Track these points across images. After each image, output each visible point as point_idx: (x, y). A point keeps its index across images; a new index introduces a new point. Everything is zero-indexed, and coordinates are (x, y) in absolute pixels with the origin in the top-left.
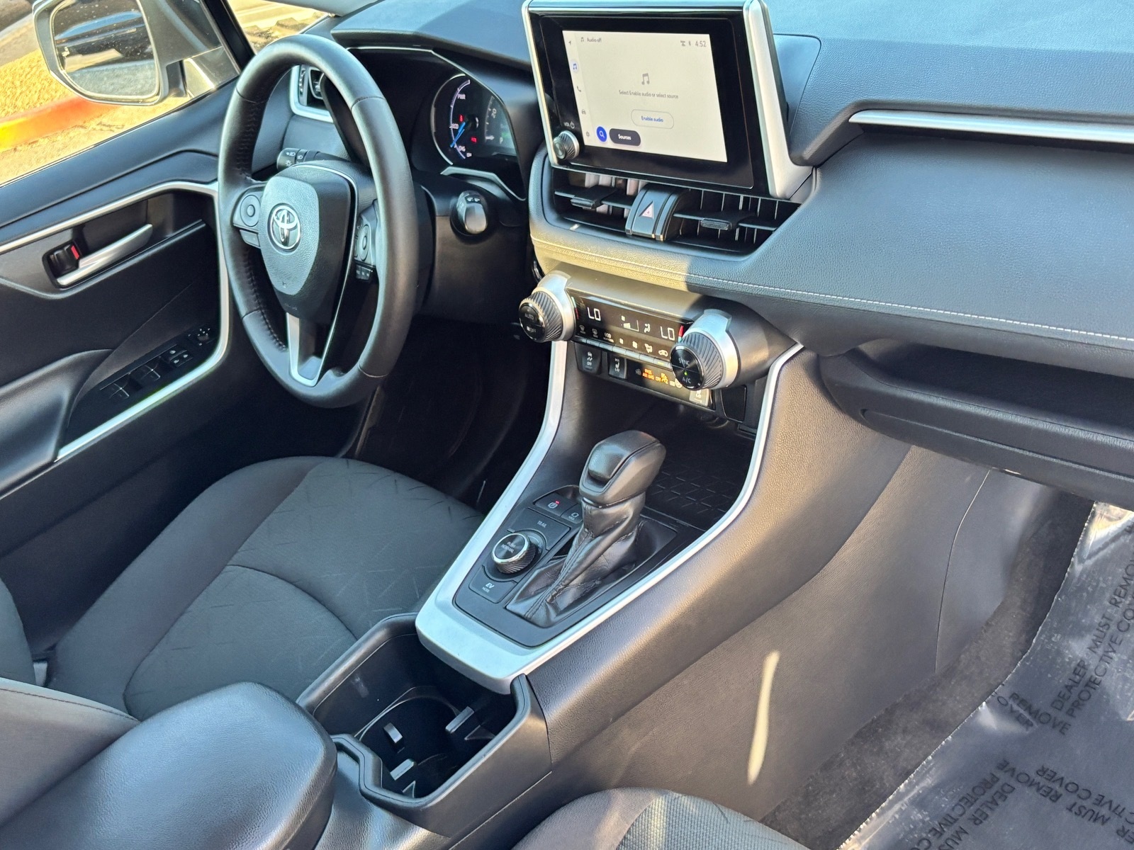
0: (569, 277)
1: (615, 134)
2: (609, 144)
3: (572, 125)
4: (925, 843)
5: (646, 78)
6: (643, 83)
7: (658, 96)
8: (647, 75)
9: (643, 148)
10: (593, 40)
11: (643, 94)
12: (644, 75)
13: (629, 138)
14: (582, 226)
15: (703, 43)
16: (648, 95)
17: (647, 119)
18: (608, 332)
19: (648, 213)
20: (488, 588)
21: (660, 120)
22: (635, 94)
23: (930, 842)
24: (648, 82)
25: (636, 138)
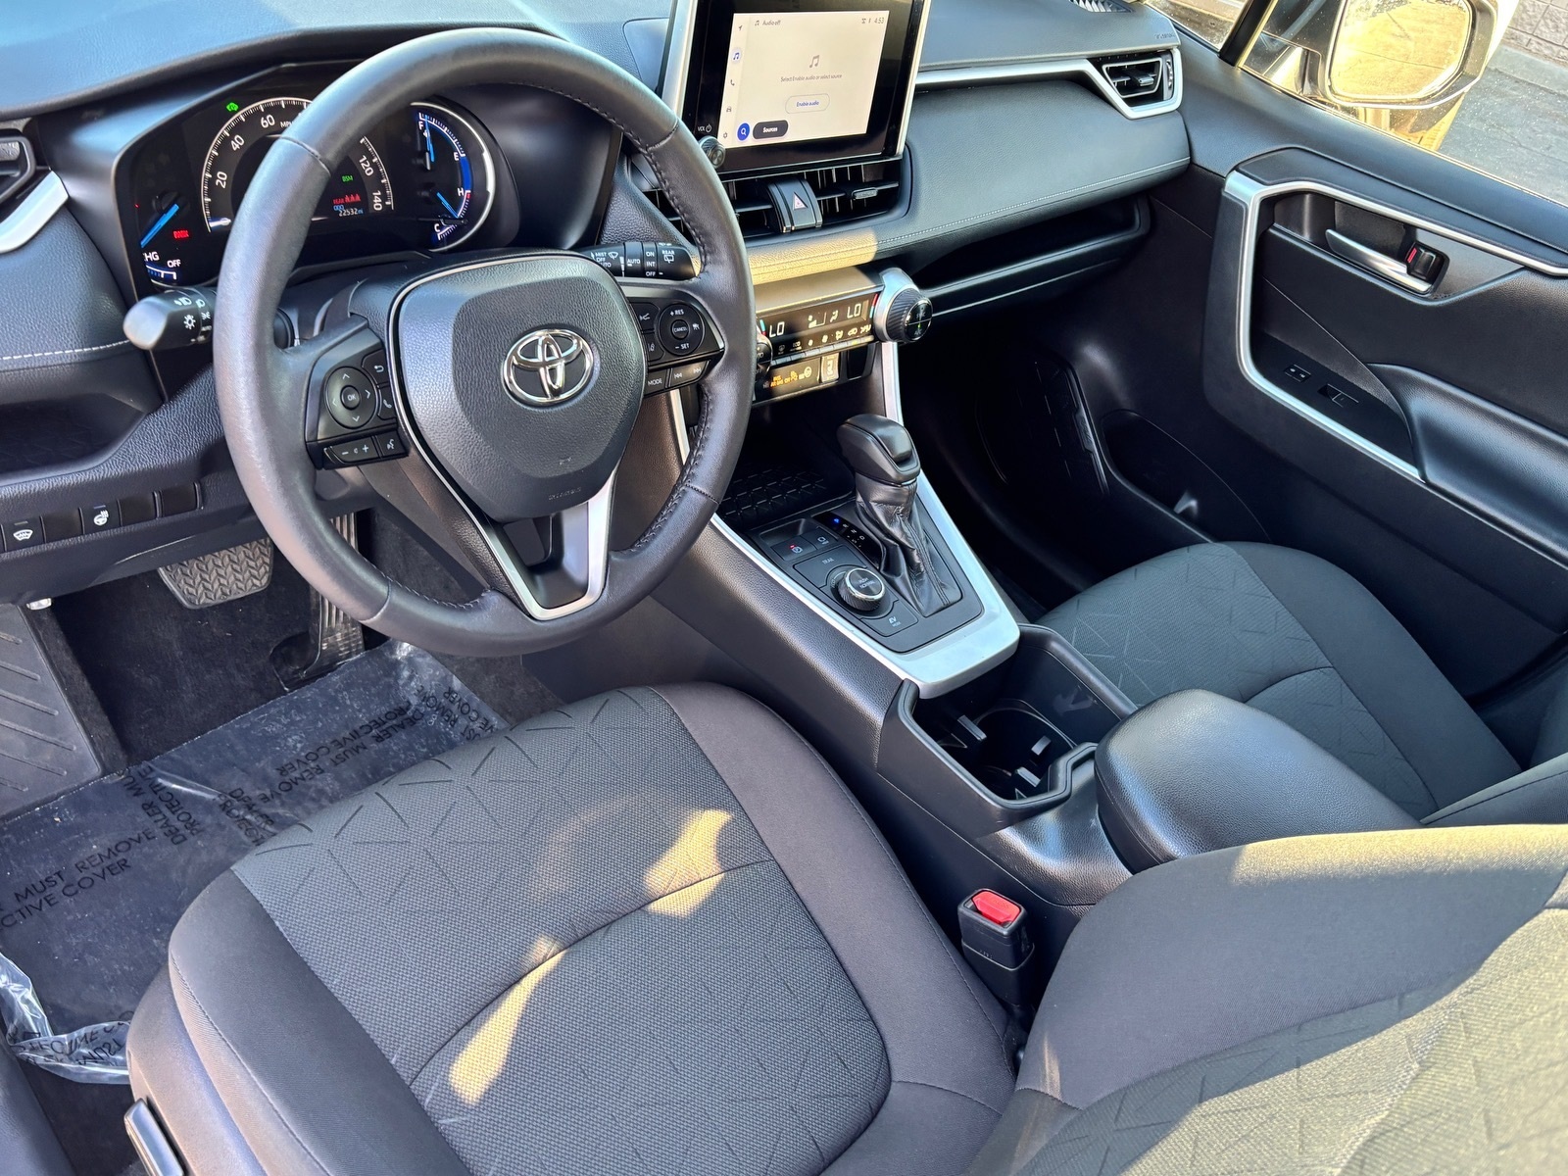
1: (759, 131)
2: (751, 141)
3: (710, 128)
5: (816, 61)
6: (811, 66)
7: (822, 78)
8: (818, 57)
9: (790, 137)
10: (770, 23)
11: (807, 79)
12: (814, 58)
13: (776, 129)
15: (881, 21)
16: (812, 78)
17: (804, 104)
18: (796, 340)
20: (895, 622)
21: (816, 103)
22: (800, 79)
24: (816, 65)
25: (782, 127)
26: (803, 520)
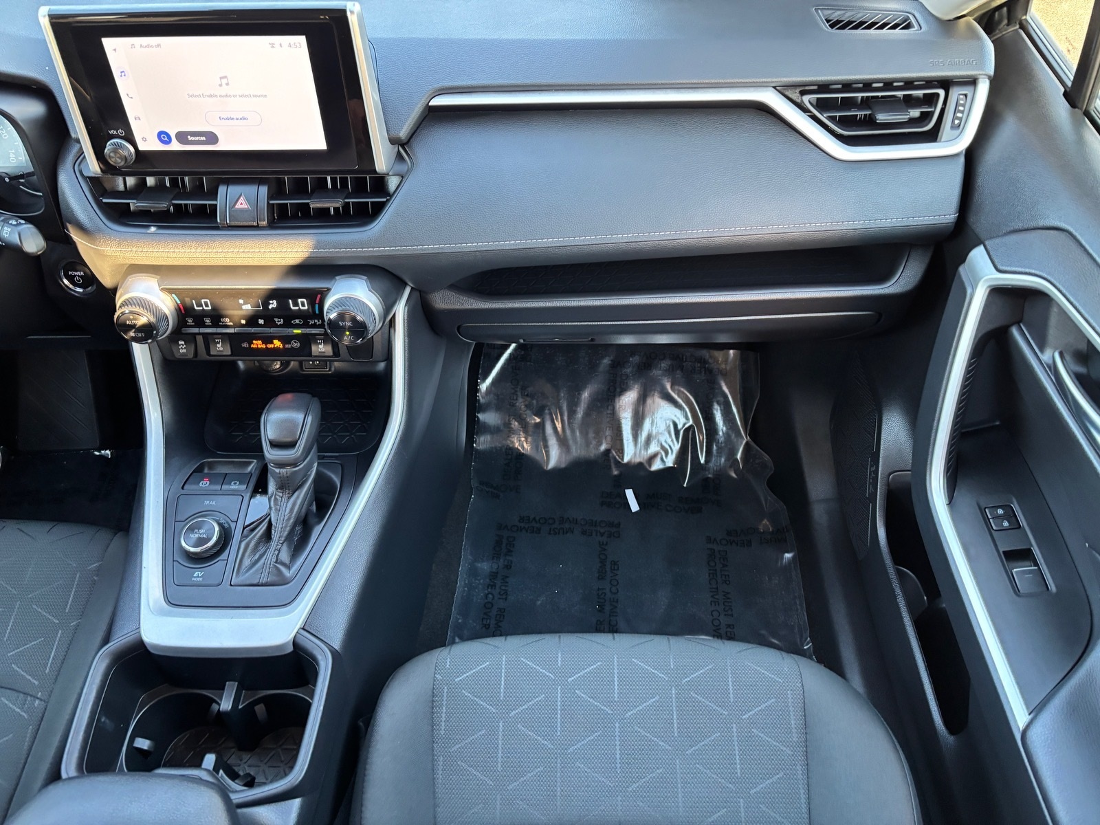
0: (159, 277)
1: (182, 137)
2: (175, 146)
3: (121, 132)
4: (490, 596)
5: (224, 81)
6: (221, 85)
7: (241, 96)
8: (225, 77)
9: (222, 146)
10: (148, 46)
11: (221, 96)
12: (221, 78)
13: (203, 138)
14: (159, 227)
15: (298, 45)
16: (227, 96)
17: (228, 119)
18: (226, 317)
19: (241, 204)
20: (198, 577)
21: (243, 119)
22: (210, 96)
23: (492, 594)
24: (227, 84)
25: (212, 138)
26: (255, 461)
